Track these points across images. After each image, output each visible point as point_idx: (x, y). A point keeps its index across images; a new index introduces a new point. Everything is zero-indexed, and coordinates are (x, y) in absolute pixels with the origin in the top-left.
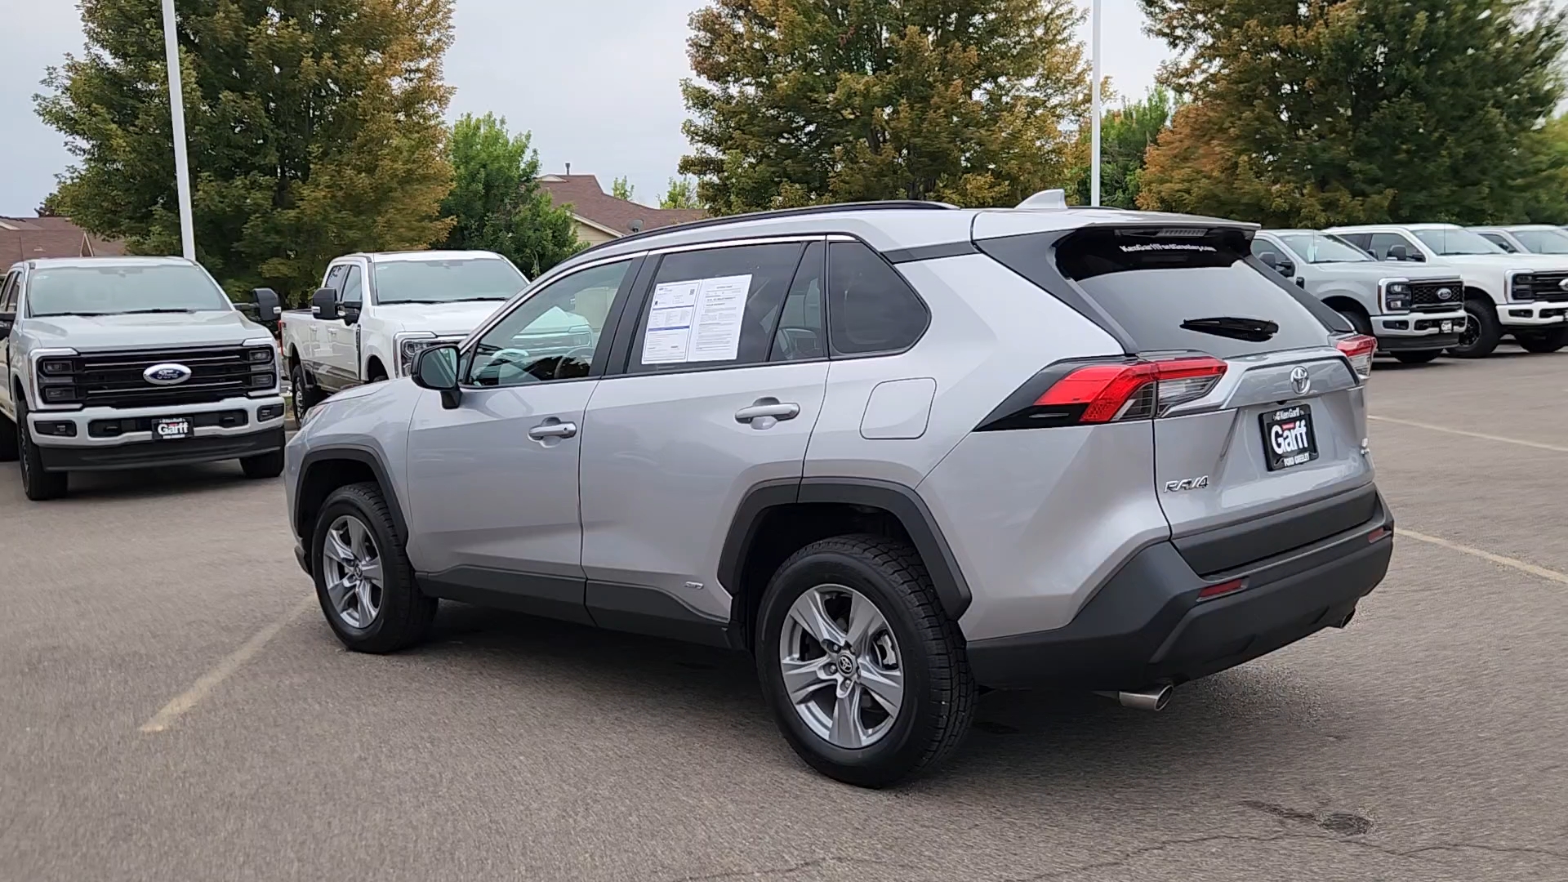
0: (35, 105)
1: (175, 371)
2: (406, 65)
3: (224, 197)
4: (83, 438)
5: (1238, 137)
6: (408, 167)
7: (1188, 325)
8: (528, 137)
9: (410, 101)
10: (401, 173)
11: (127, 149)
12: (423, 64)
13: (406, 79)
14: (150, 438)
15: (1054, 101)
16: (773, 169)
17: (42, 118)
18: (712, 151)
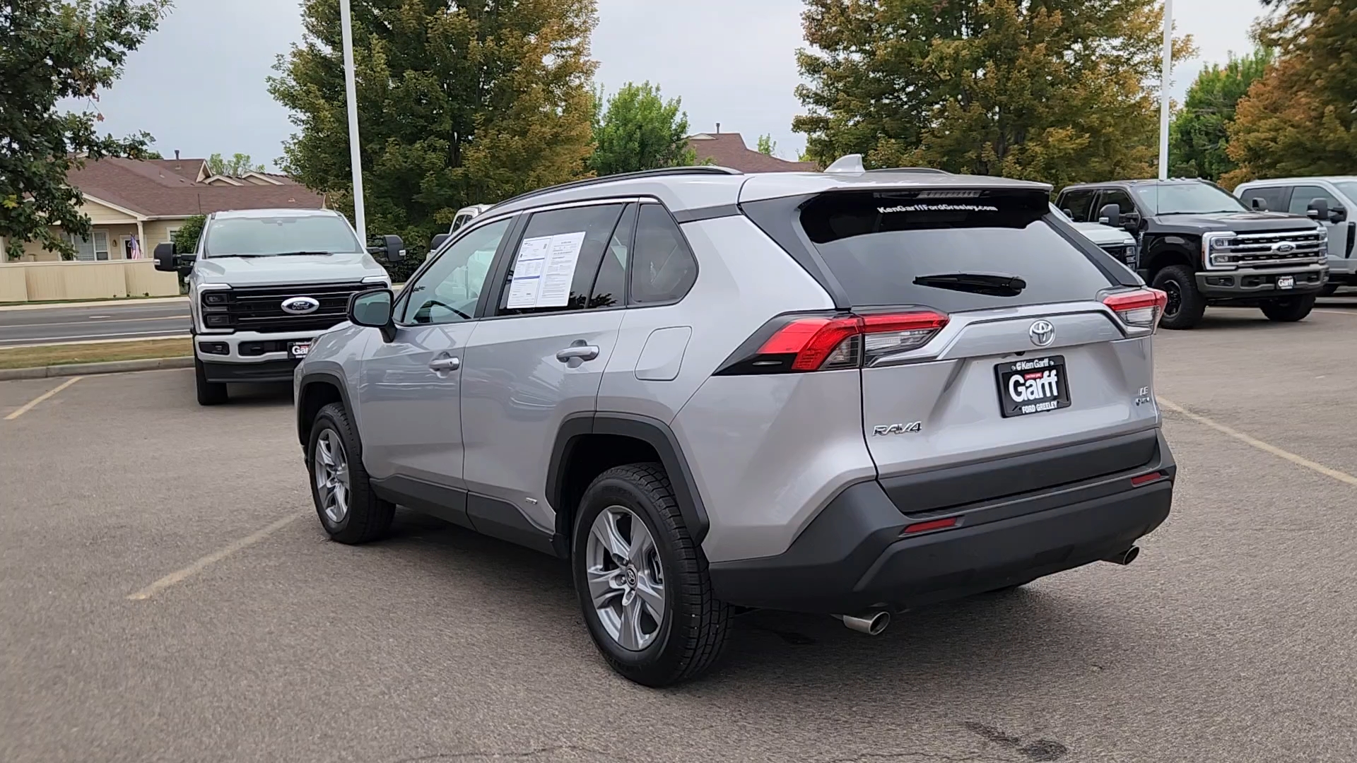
0: (267, 85)
1: (306, 303)
2: (558, 44)
3: (407, 158)
4: (235, 356)
5: (1325, 88)
6: (555, 130)
7: (919, 281)
8: (679, 101)
9: (561, 75)
10: (548, 136)
11: (332, 120)
12: (574, 43)
13: (558, 56)
14: (286, 357)
15: (1137, 59)
16: (872, 126)
17: (273, 96)
18: (822, 111)
